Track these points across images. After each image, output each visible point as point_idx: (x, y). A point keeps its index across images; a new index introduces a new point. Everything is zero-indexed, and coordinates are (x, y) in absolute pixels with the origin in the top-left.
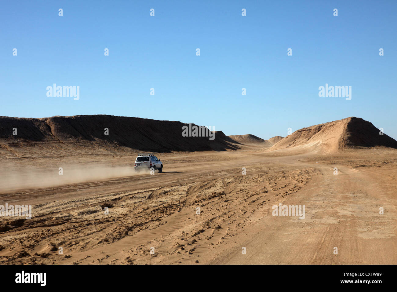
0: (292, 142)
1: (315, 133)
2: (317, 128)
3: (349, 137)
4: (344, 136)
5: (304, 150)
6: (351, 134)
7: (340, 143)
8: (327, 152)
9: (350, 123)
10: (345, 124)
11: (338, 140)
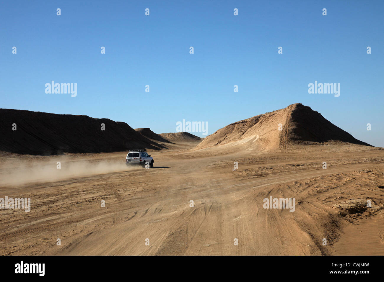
0: (222, 139)
1: (251, 126)
2: (254, 120)
3: (294, 129)
4: (287, 128)
5: (236, 148)
6: (296, 125)
7: (281, 137)
8: (265, 150)
9: (294, 110)
10: (289, 112)
11: (279, 133)
